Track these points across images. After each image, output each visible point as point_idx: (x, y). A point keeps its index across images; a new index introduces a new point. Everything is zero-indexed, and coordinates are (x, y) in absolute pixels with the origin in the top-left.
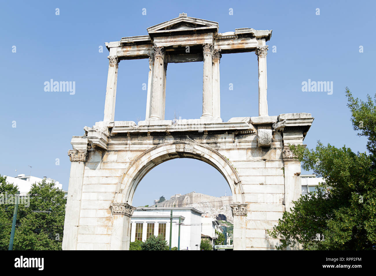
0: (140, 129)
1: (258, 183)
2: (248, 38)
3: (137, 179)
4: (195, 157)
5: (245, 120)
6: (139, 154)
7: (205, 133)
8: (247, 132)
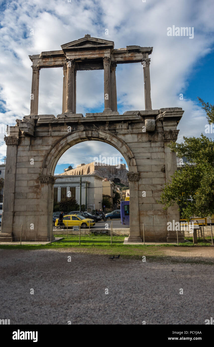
0: (59, 121)
1: (146, 158)
2: (136, 53)
3: (57, 157)
4: (100, 140)
5: (135, 113)
6: (58, 138)
7: (107, 123)
8: (137, 122)
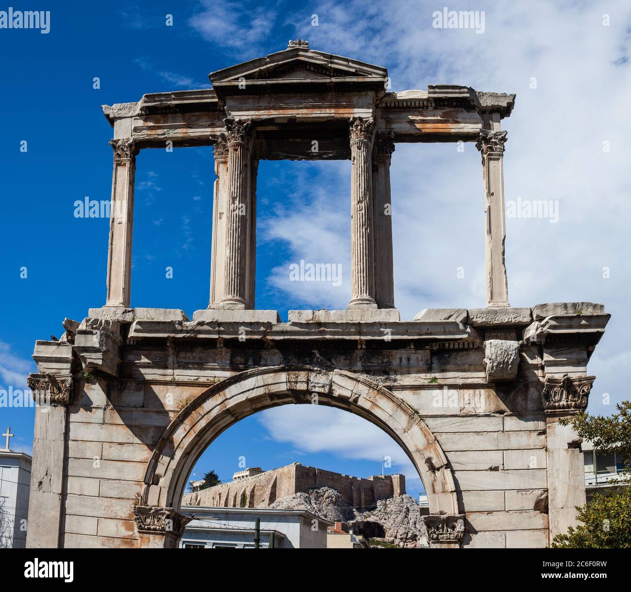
0: (200, 332)
1: (487, 467)
2: (459, 109)
3: (193, 452)
4: (334, 403)
5: (454, 316)
6: (198, 392)
7: (359, 347)
8: (461, 346)
